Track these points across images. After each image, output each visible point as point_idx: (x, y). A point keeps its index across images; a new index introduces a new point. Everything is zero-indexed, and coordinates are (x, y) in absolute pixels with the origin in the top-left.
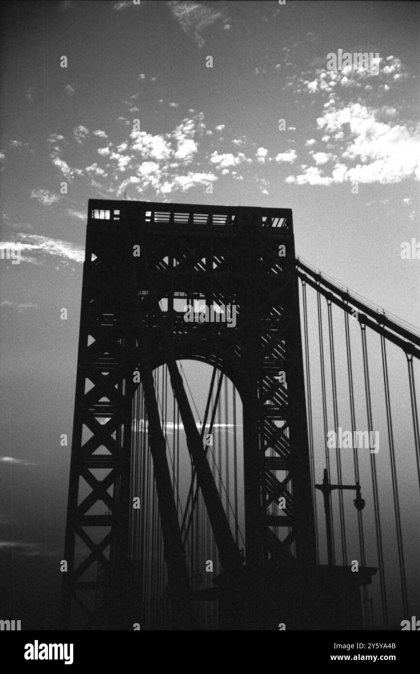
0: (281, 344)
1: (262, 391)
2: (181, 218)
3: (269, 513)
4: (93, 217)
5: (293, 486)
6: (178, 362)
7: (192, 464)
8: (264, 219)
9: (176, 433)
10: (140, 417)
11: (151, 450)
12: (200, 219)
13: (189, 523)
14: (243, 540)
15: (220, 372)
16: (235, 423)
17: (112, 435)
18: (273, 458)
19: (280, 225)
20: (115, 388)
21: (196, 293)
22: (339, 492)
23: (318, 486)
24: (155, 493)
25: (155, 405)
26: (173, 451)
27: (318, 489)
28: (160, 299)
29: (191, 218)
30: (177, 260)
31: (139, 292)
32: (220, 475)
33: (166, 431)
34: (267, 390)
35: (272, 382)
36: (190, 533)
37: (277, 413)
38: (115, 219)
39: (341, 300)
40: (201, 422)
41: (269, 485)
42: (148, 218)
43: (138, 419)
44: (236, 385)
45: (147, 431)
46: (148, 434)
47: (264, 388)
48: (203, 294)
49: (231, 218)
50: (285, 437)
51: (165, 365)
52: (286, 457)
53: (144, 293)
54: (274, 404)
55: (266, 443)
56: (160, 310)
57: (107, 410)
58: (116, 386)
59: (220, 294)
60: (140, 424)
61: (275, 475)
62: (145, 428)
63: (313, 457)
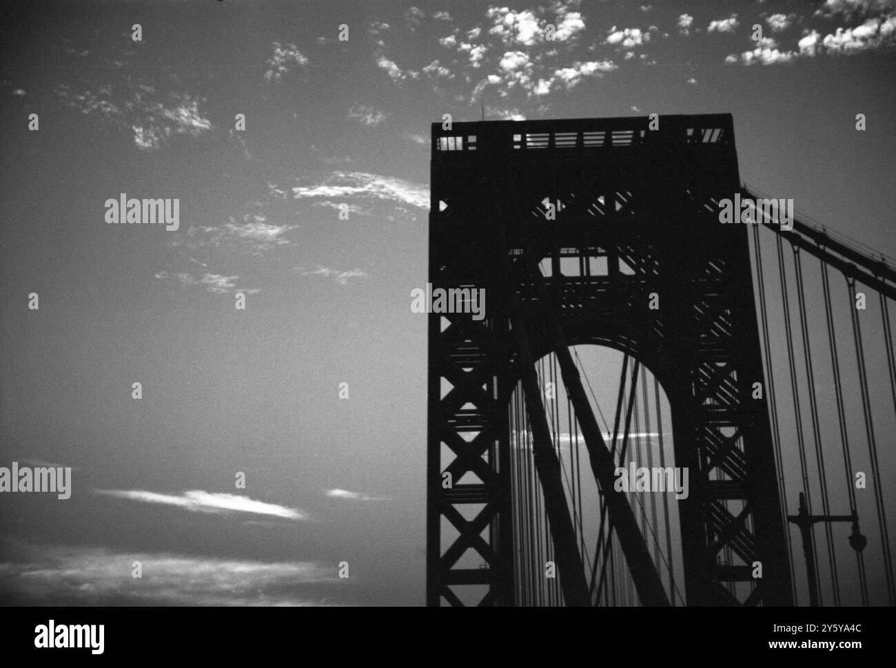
0: (725, 316)
1: (699, 385)
2: (566, 140)
3: (720, 562)
4: (438, 148)
5: (755, 522)
6: (571, 349)
7: (601, 493)
8: (690, 132)
9: (574, 449)
10: (521, 427)
11: (539, 476)
12: (594, 139)
13: (601, 582)
14: (682, 600)
15: (634, 360)
16: (660, 432)
17: (482, 456)
18: (720, 483)
19: (714, 140)
20: (483, 389)
21: (593, 248)
22: (826, 527)
23: (792, 519)
24: (549, 538)
25: (542, 412)
26: (571, 476)
27: (793, 522)
28: (540, 260)
29: (580, 140)
30: (562, 202)
31: (509, 251)
32: (642, 509)
33: (559, 447)
34: (706, 384)
35: (713, 370)
36: (603, 591)
37: (723, 416)
38: (470, 148)
39: (815, 244)
40: (609, 433)
41: (718, 523)
42: (517, 143)
43: (518, 430)
44: (659, 377)
45: (532, 447)
46: (534, 452)
47: (702, 380)
48: (603, 248)
49: (639, 134)
50: (737, 450)
51: (552, 354)
52: (742, 479)
53: (517, 252)
54: (718, 404)
55: (709, 460)
56: (541, 274)
57: (473, 421)
58: (485, 387)
59: (629, 247)
60: (521, 437)
61: (726, 507)
62: (528, 444)
63: (783, 479)
